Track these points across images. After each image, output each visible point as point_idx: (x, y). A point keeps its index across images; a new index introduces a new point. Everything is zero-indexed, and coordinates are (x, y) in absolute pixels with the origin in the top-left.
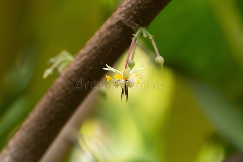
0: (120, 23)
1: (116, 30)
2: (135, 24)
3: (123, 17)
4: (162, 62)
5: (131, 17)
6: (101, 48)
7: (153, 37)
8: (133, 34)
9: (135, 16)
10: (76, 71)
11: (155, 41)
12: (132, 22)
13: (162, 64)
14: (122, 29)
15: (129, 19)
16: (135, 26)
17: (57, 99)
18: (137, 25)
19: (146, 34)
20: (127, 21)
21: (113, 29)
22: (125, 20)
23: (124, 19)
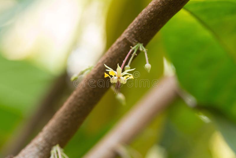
0: (125, 39)
1: (122, 45)
2: (135, 40)
3: (127, 35)
4: (149, 68)
5: (133, 35)
6: (111, 58)
7: (146, 50)
8: (131, 47)
9: (135, 34)
10: (93, 76)
11: (147, 53)
12: (133, 39)
13: (149, 70)
14: (126, 44)
15: (131, 37)
16: (135, 42)
17: (79, 96)
18: (136, 41)
19: (142, 48)
20: (129, 38)
21: (120, 45)
22: (128, 38)
23: (127, 36)
